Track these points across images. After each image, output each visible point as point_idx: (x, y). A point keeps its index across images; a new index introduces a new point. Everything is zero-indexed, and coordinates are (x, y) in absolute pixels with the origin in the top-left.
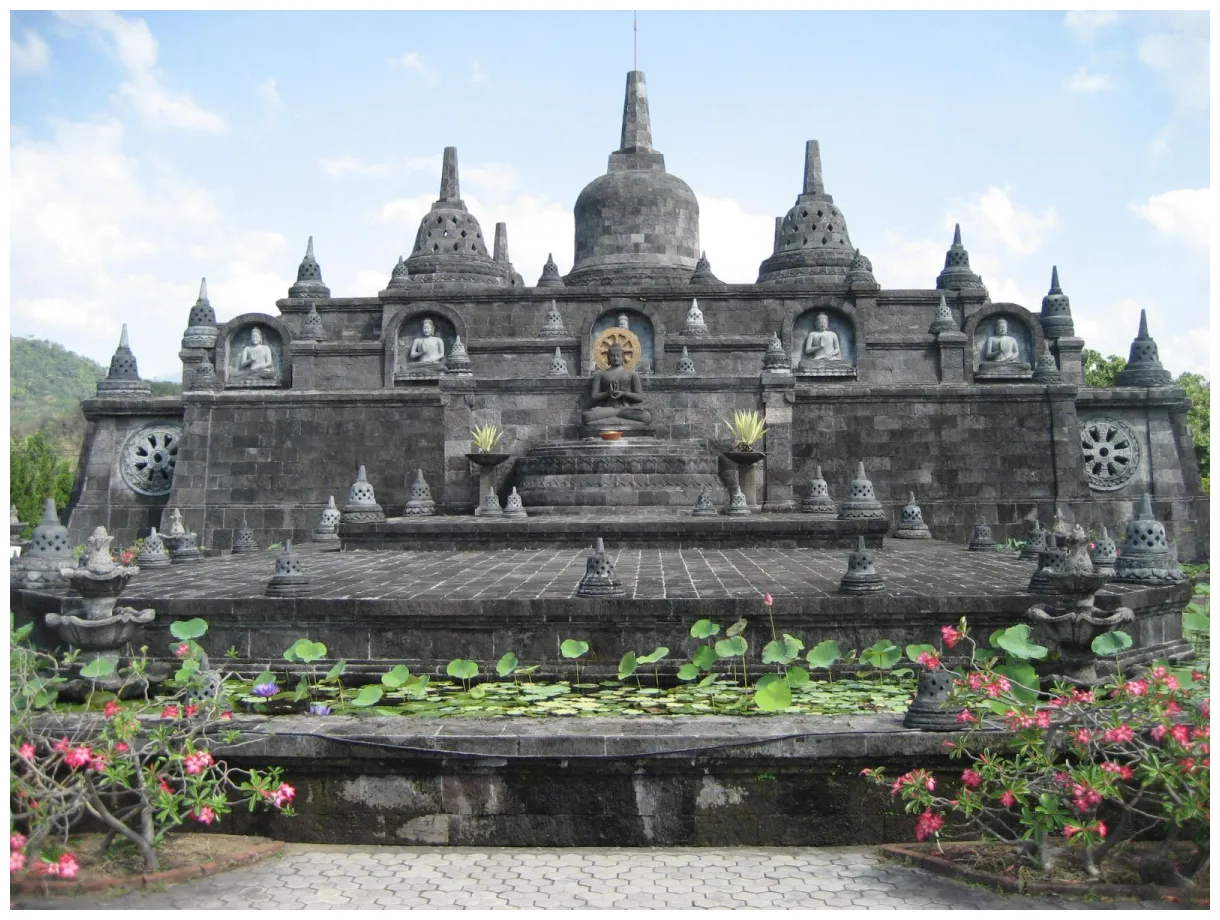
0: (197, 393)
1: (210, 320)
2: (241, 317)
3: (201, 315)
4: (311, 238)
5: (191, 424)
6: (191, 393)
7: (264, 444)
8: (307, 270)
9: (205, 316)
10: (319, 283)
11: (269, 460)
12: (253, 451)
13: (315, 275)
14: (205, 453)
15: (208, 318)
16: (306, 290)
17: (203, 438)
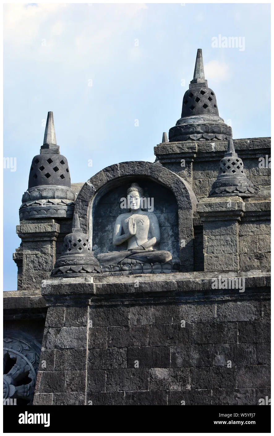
0: (66, 281)
1: (62, 177)
2: (111, 169)
3: (49, 168)
4: (199, 51)
5: (58, 331)
6: (56, 282)
7: (179, 361)
8: (198, 100)
9: (56, 169)
10: (215, 118)
11: (189, 387)
12: (160, 373)
13: (210, 107)
14: (82, 377)
15: (60, 172)
16: (199, 129)
17: (78, 354)
